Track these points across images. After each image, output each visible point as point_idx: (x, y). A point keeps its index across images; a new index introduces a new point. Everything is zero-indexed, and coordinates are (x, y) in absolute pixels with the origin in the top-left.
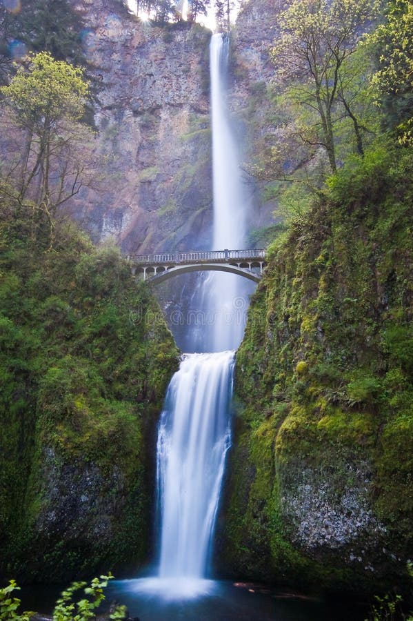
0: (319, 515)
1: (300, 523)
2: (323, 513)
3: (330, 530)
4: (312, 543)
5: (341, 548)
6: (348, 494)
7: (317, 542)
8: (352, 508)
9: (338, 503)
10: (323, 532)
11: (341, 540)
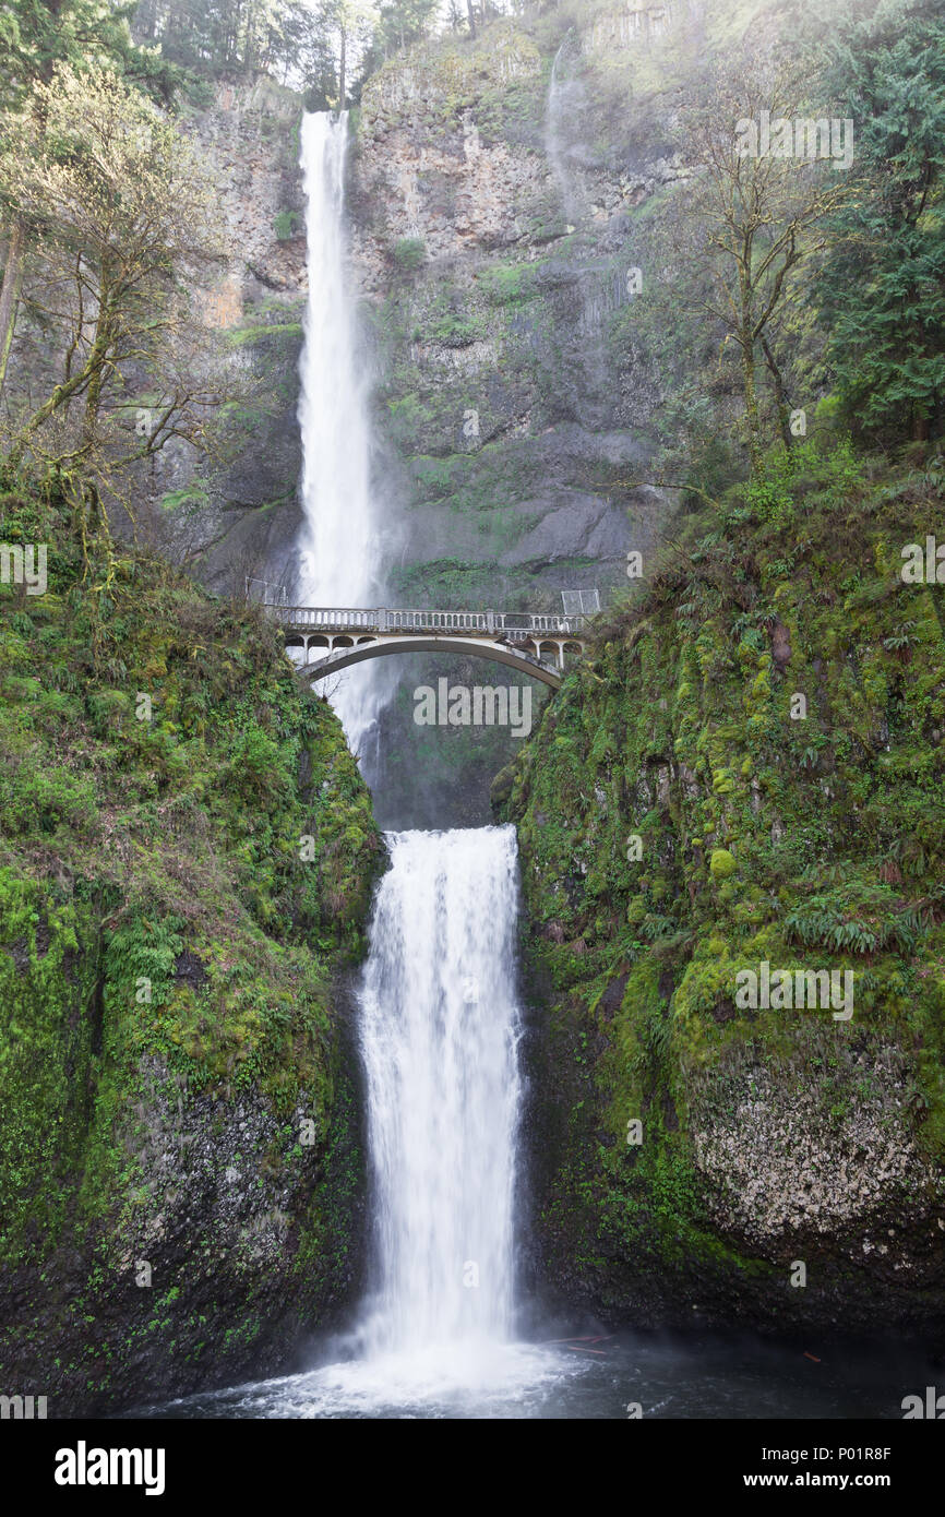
0: (790, 1164)
1: (744, 1184)
2: (800, 1159)
3: (817, 1192)
4: (775, 1226)
5: (841, 1229)
6: (858, 1115)
7: (786, 1224)
8: (869, 1143)
9: (836, 1134)
10: (802, 1198)
11: (843, 1211)
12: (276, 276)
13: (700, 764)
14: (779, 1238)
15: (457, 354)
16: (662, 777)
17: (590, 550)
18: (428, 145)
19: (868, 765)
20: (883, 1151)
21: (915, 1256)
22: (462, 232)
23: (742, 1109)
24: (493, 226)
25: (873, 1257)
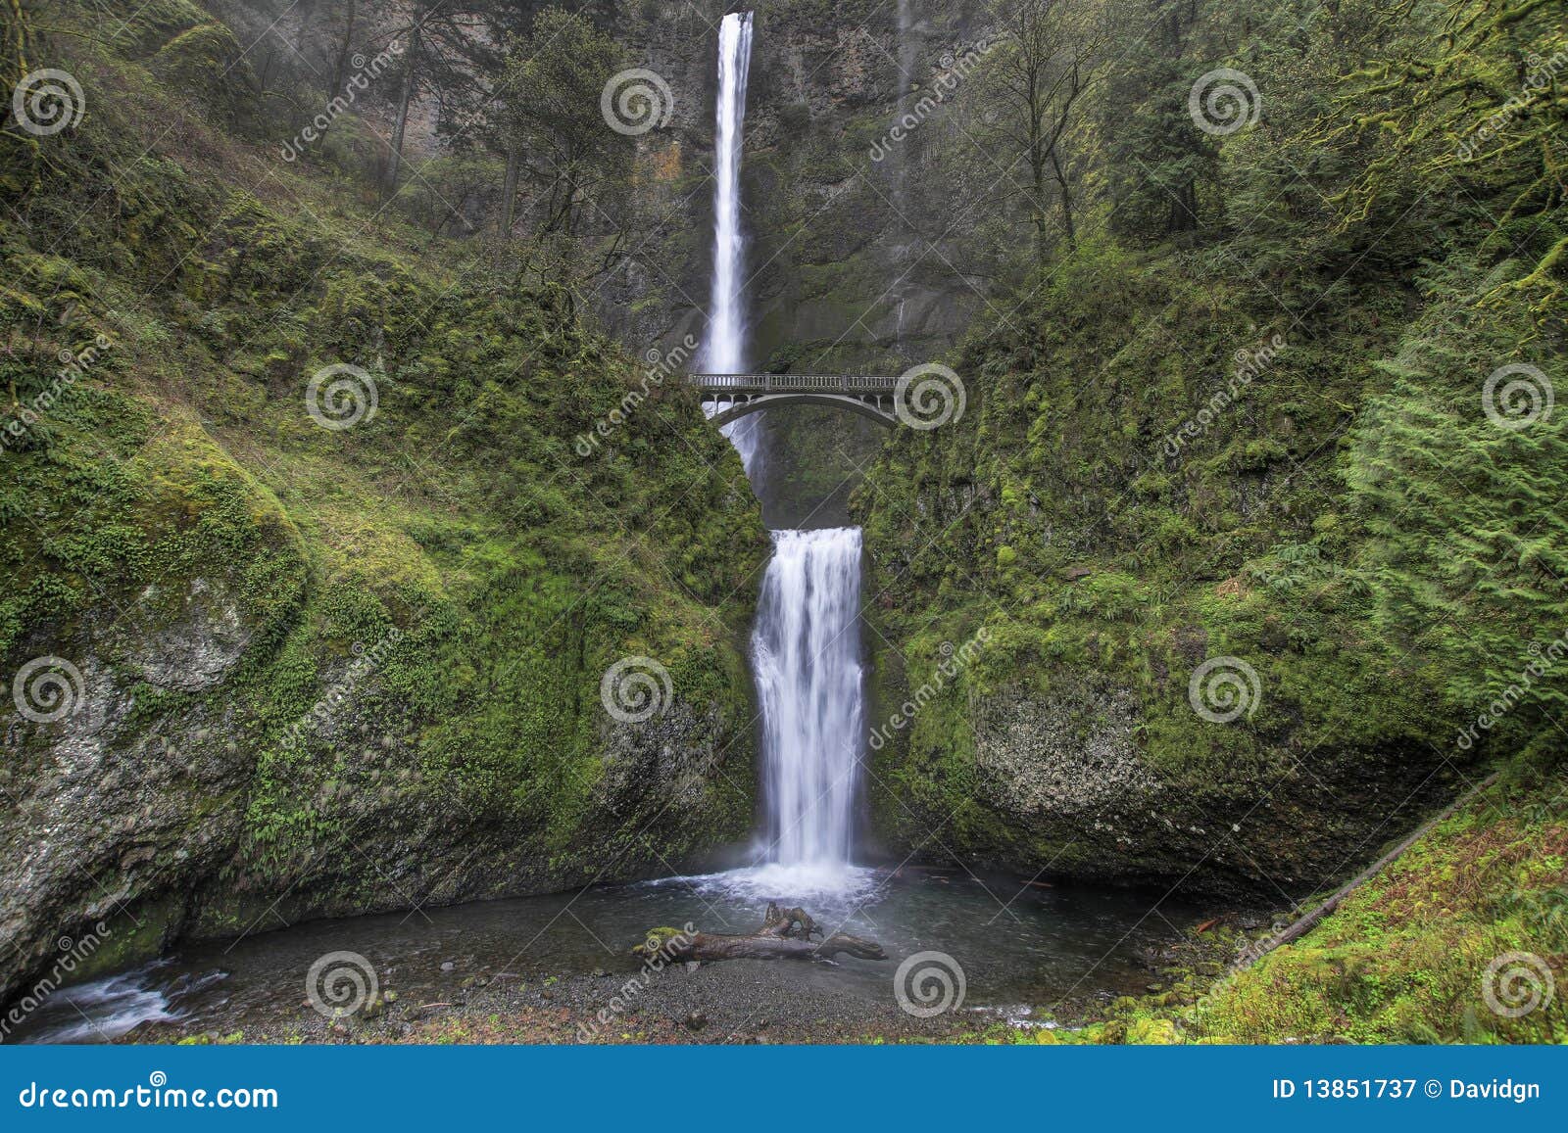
0: (1046, 767)
1: (1012, 778)
2: (1053, 764)
3: (1065, 788)
4: (1032, 807)
5: (1080, 813)
6: (1098, 736)
7: (1040, 806)
8: (1104, 757)
9: (1079, 749)
10: (1053, 790)
11: (1082, 801)
12: (704, 139)
13: (993, 483)
14: (1035, 815)
15: (832, 188)
16: (966, 493)
17: (927, 329)
18: (810, 31)
19: (1122, 486)
20: (1113, 763)
21: (1133, 834)
22: (835, 96)
23: (1013, 729)
24: (859, 89)
25: (1103, 833)
